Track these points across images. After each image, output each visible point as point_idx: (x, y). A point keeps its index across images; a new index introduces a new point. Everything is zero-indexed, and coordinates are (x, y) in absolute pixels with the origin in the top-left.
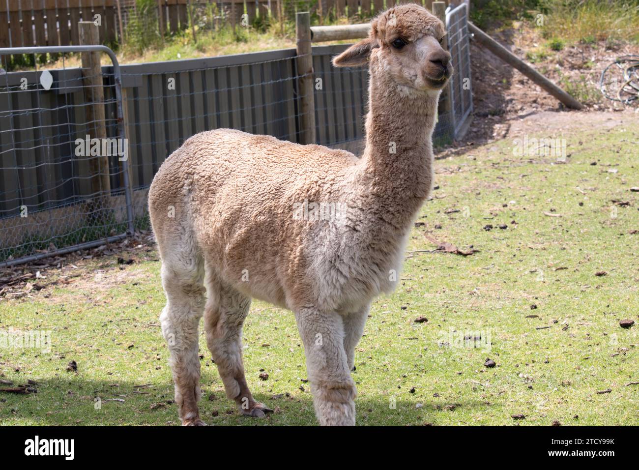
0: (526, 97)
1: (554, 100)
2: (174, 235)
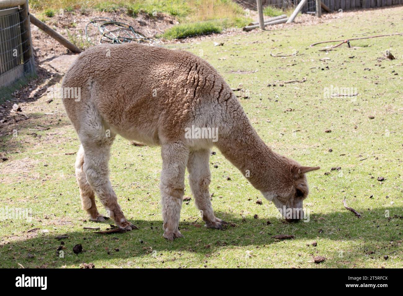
0: (46, 47)
1: (62, 48)
2: (83, 111)
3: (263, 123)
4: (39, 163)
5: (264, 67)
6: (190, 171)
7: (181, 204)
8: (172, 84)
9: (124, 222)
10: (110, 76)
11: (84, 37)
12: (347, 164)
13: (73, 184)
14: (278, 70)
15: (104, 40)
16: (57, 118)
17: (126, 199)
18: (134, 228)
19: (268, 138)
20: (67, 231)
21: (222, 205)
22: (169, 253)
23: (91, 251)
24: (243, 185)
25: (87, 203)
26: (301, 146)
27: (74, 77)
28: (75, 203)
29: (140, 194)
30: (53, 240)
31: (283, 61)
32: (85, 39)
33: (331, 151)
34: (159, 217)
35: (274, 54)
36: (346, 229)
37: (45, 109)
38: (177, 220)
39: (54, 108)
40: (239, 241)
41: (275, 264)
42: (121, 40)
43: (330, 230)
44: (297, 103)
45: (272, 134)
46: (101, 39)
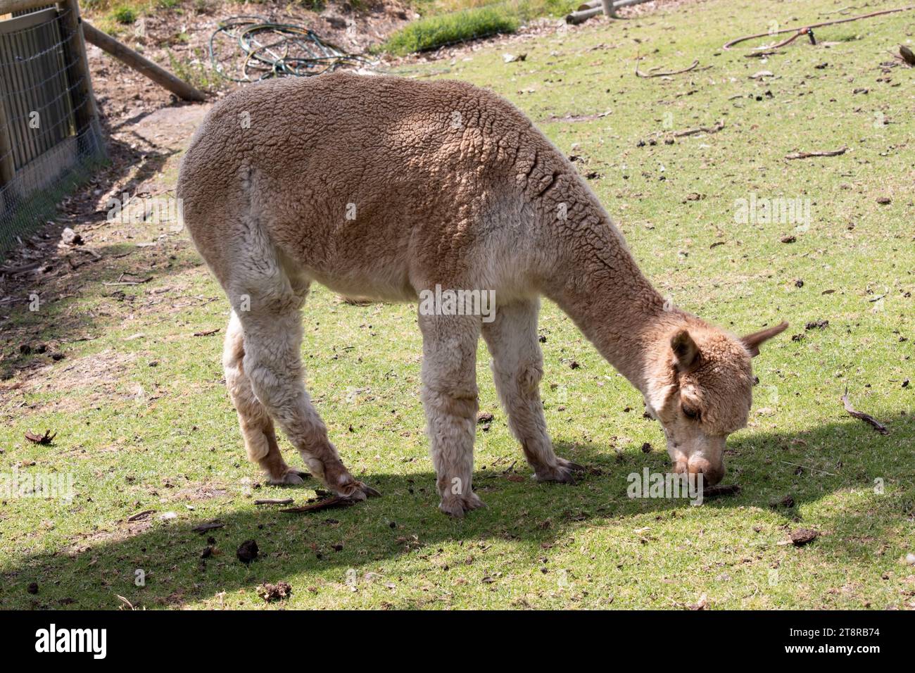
1: (160, 92)
2: (233, 238)
3: (638, 230)
4: (138, 361)
5: (623, 104)
6: (494, 352)
7: (474, 430)
8: (430, 166)
9: (348, 482)
10: (291, 156)
11: (208, 64)
12: (840, 311)
13: (222, 403)
14: (657, 108)
15: (254, 68)
16: (165, 253)
17: (345, 429)
18: (370, 494)
19: (653, 265)
20: (219, 511)
21: (567, 426)
22: (458, 546)
23: (280, 555)
24: (609, 378)
25: (257, 444)
26: (730, 277)
27: (206, 163)
28: (231, 447)
29: (376, 415)
30: (189, 536)
31: (667, 86)
32: (211, 67)
33: (800, 284)
34: (426, 464)
35: (644, 72)
36: (855, 461)
37: (136, 236)
38: (468, 467)
39: (156, 231)
40: (614, 506)
41: (702, 554)
42: (291, 65)
43: (820, 467)
44: (710, 181)
45: (661, 255)
46: (247, 66)
